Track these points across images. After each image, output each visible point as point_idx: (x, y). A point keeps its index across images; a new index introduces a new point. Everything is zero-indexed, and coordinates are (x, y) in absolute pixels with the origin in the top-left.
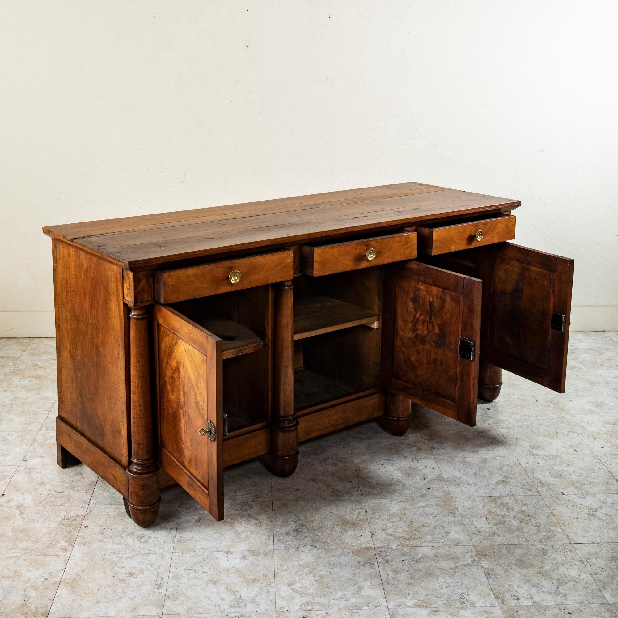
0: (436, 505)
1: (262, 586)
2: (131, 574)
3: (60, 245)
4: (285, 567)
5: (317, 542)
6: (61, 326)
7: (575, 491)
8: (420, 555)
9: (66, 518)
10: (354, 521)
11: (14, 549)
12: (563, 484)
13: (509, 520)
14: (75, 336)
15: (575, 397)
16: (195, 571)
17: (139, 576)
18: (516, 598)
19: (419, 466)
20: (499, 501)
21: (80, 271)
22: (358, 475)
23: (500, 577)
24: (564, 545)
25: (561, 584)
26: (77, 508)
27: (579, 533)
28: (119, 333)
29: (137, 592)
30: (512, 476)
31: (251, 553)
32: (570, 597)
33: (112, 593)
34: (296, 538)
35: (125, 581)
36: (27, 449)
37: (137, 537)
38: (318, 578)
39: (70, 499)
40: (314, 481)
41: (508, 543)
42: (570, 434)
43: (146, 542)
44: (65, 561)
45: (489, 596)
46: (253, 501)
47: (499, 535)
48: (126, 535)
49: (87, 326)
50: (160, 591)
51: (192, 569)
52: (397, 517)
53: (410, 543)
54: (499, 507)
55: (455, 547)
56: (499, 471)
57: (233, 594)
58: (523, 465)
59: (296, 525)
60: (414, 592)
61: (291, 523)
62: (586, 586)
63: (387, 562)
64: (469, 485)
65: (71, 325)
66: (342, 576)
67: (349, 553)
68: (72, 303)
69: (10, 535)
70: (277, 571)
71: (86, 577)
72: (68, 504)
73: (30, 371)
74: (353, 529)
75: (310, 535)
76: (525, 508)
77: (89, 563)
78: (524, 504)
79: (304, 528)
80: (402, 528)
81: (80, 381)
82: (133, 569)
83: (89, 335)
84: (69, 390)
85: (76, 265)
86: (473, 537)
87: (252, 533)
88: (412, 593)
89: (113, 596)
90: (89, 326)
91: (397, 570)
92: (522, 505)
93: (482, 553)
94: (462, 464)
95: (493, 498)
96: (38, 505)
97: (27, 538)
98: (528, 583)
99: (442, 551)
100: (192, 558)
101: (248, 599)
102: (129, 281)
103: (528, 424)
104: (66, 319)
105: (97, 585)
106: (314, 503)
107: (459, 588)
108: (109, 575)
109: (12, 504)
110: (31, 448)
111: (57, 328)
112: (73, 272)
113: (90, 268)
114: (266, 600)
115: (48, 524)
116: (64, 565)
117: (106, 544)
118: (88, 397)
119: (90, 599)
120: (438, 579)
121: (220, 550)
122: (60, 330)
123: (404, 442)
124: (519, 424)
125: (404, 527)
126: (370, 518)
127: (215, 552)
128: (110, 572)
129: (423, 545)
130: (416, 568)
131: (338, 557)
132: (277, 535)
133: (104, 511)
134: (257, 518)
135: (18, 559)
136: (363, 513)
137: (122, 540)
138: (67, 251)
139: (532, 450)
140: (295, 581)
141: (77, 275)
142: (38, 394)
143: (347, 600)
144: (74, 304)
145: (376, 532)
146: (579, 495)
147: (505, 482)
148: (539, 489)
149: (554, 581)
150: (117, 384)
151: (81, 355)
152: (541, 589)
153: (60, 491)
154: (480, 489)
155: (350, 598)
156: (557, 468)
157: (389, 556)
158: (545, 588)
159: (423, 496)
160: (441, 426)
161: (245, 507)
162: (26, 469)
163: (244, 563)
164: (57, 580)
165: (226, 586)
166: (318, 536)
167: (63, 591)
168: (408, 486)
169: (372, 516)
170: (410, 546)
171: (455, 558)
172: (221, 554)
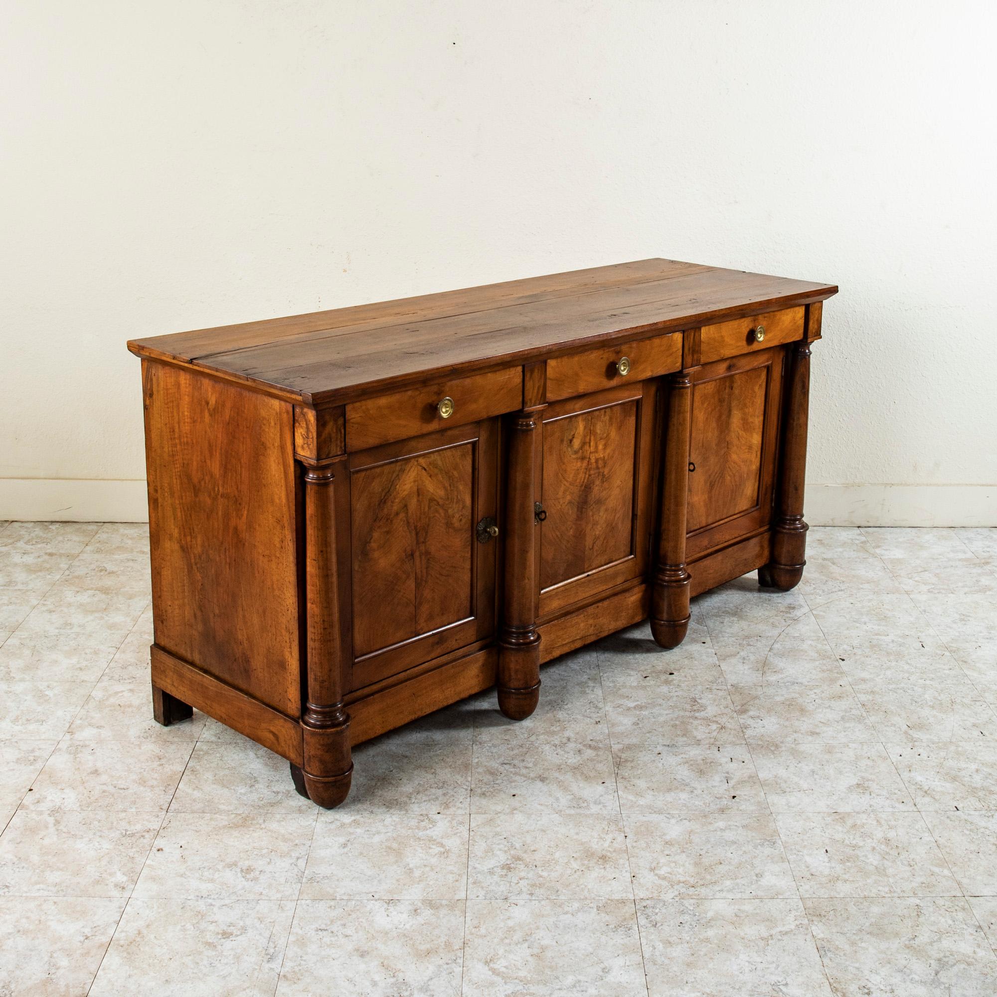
0: (743, 827)
1: (441, 962)
2: (226, 935)
3: (160, 369)
4: (483, 931)
5: (539, 888)
6: (160, 500)
7: (977, 803)
8: (710, 914)
9: (128, 833)
10: (604, 852)
11: (39, 883)
12: (958, 792)
13: (863, 854)
14: (191, 516)
15: (987, 641)
16: (332, 932)
17: (239, 938)
18: (867, 991)
19: (720, 758)
20: (849, 822)
21: (202, 411)
22: (616, 772)
23: (842, 955)
24: (953, 898)
25: (943, 967)
26: (147, 818)
27: (979, 878)
28: (285, 509)
29: (233, 966)
30: (873, 777)
31: (428, 905)
32: (957, 990)
33: (192, 966)
34: (505, 879)
35: (215, 946)
36: (76, 713)
37: (242, 871)
38: (536, 951)
39: (137, 800)
40: (543, 779)
41: (859, 895)
42: (975, 704)
43: (255, 879)
44: (120, 908)
45: (822, 988)
46: (439, 813)
47: (846, 881)
48: (224, 867)
49: (215, 499)
50: (272, 965)
51: (326, 930)
52: (677, 846)
53: (696, 892)
54: (848, 832)
55: (771, 900)
56: (853, 768)
57: (392, 975)
58: (895, 758)
59: (506, 858)
60: (695, 978)
61: (498, 853)
62: (986, 970)
63: (655, 926)
64: (801, 792)
65: (182, 499)
66: (578, 949)
67: (592, 908)
68: (184, 464)
69: (35, 859)
70: (468, 937)
71: (152, 936)
72: (134, 810)
73: (92, 579)
74: (601, 867)
75: (528, 875)
76: (891, 834)
77: (159, 913)
78: (891, 828)
79: (521, 862)
80: (683, 865)
81: (199, 587)
82: (230, 926)
83: (220, 513)
84: (176, 602)
85: (193, 401)
86: (802, 884)
87: (433, 870)
88: (693, 980)
89: (195, 971)
90: (221, 501)
91: (670, 939)
92: (888, 827)
93: (815, 913)
94: (793, 754)
95: (840, 816)
96: (85, 809)
97: (62, 866)
98: (889, 966)
99: (748, 907)
100: (329, 910)
101: (417, 984)
102: (307, 424)
103: (906, 686)
104: (171, 489)
105: (168, 951)
106: (539, 819)
107: (772, 974)
108: (190, 934)
109: (43, 807)
110: (82, 710)
111: (151, 504)
112: (186, 413)
113: (223, 406)
114: (447, 987)
115: (98, 842)
116: (119, 914)
117: (189, 881)
118: (217, 611)
119: (155, 975)
120: (737, 957)
121: (376, 897)
122: (158, 507)
123: (697, 714)
124: (891, 687)
125: (687, 864)
126: (632, 846)
127: (368, 900)
128: (193, 929)
129: (716, 897)
130: (702, 937)
131: (572, 915)
132: (474, 875)
133: (191, 824)
134: (442, 844)
135: (45, 901)
136: (620, 838)
137: (216, 875)
138: (173, 380)
139: (911, 732)
140: (498, 954)
141: (195, 418)
142: (102, 618)
143: (583, 991)
144: (188, 464)
145: (641, 871)
146: (983, 812)
147: (862, 787)
148: (918, 800)
149: (932, 962)
150: (279, 590)
151: (203, 546)
152: (909, 976)
153: (122, 786)
154: (820, 800)
155: (587, 988)
156: (950, 763)
157: (659, 914)
158: (915, 974)
159: (722, 811)
160: (761, 688)
161: (424, 823)
162: (71, 747)
163: (414, 922)
164: (105, 939)
165: (382, 960)
166: (541, 876)
167: (113, 960)
168: (700, 792)
169: (634, 844)
170: (695, 897)
171: (770, 921)
172: (378, 904)
